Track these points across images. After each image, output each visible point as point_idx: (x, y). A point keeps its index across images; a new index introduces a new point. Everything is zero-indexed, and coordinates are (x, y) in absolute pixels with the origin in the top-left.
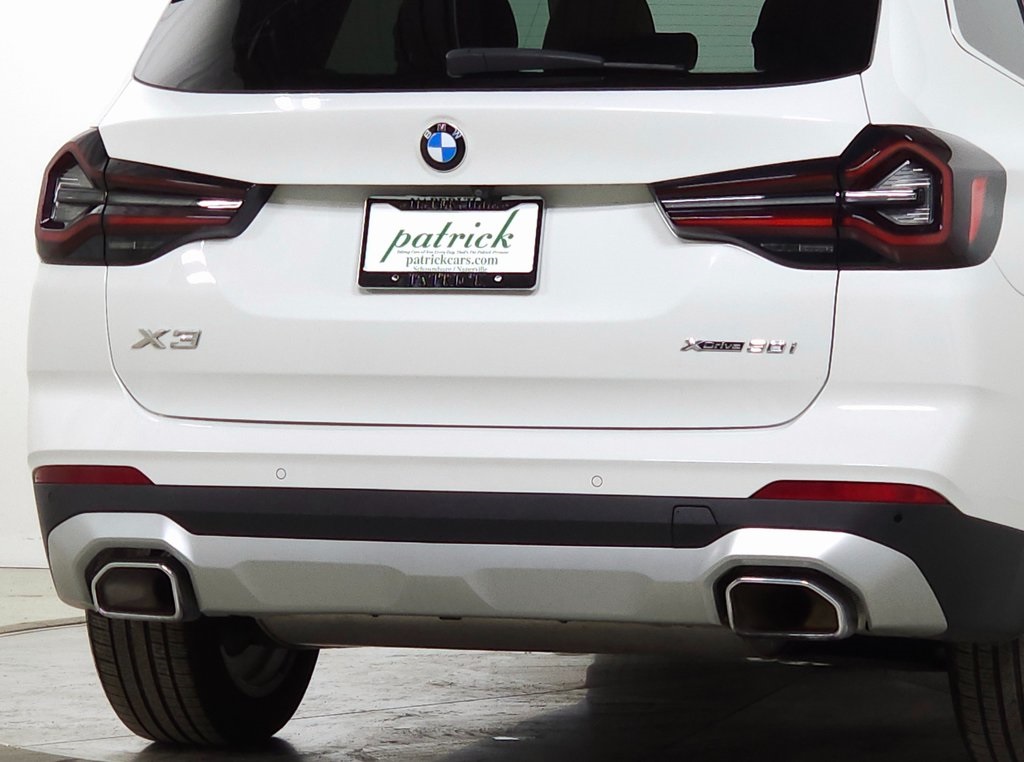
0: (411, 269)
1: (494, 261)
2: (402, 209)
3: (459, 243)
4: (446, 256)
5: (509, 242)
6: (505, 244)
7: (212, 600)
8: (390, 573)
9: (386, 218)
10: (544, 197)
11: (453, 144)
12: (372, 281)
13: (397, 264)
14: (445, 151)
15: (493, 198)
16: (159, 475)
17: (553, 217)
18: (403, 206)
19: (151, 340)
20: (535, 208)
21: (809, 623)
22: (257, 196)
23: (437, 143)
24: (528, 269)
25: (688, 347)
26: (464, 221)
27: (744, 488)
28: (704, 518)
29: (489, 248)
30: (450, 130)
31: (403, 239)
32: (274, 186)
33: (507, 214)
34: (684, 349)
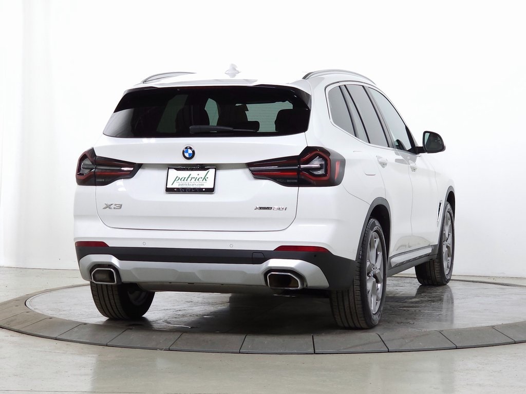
0: (180, 187)
1: (203, 185)
3: (193, 180)
4: (190, 183)
5: (207, 179)
6: (206, 180)
7: (125, 279)
8: (174, 271)
9: (173, 173)
10: (217, 167)
11: (192, 152)
12: (169, 190)
13: (176, 186)
14: (189, 154)
15: (202, 167)
16: (111, 244)
17: (219, 173)
18: (177, 169)
19: (108, 206)
20: (214, 170)
21: (291, 285)
22: (138, 167)
23: (187, 152)
24: (212, 187)
25: (257, 208)
27: (272, 248)
28: (260, 256)
29: (201, 181)
30: (191, 148)
32: (142, 164)
33: (206, 172)
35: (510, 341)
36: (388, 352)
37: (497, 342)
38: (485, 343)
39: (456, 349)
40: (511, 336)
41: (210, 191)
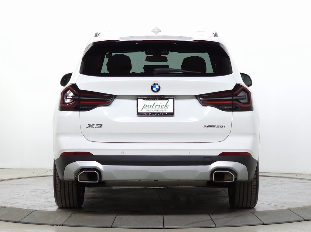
2: (145, 100)
3: (157, 107)
4: (155, 109)
5: (168, 107)
6: (167, 107)
10: (174, 97)
11: (158, 87)
13: (145, 111)
14: (156, 88)
19: (90, 126)
20: (173, 100)
23: (155, 87)
25: (205, 126)
26: (158, 102)
29: (164, 108)
30: (157, 84)
31: (145, 106)
32: (116, 95)
34: (204, 127)
35: (301, 219)
36: (216, 227)
37: (292, 220)
38: (284, 221)
39: (263, 225)
40: (302, 216)
41: (171, 114)
